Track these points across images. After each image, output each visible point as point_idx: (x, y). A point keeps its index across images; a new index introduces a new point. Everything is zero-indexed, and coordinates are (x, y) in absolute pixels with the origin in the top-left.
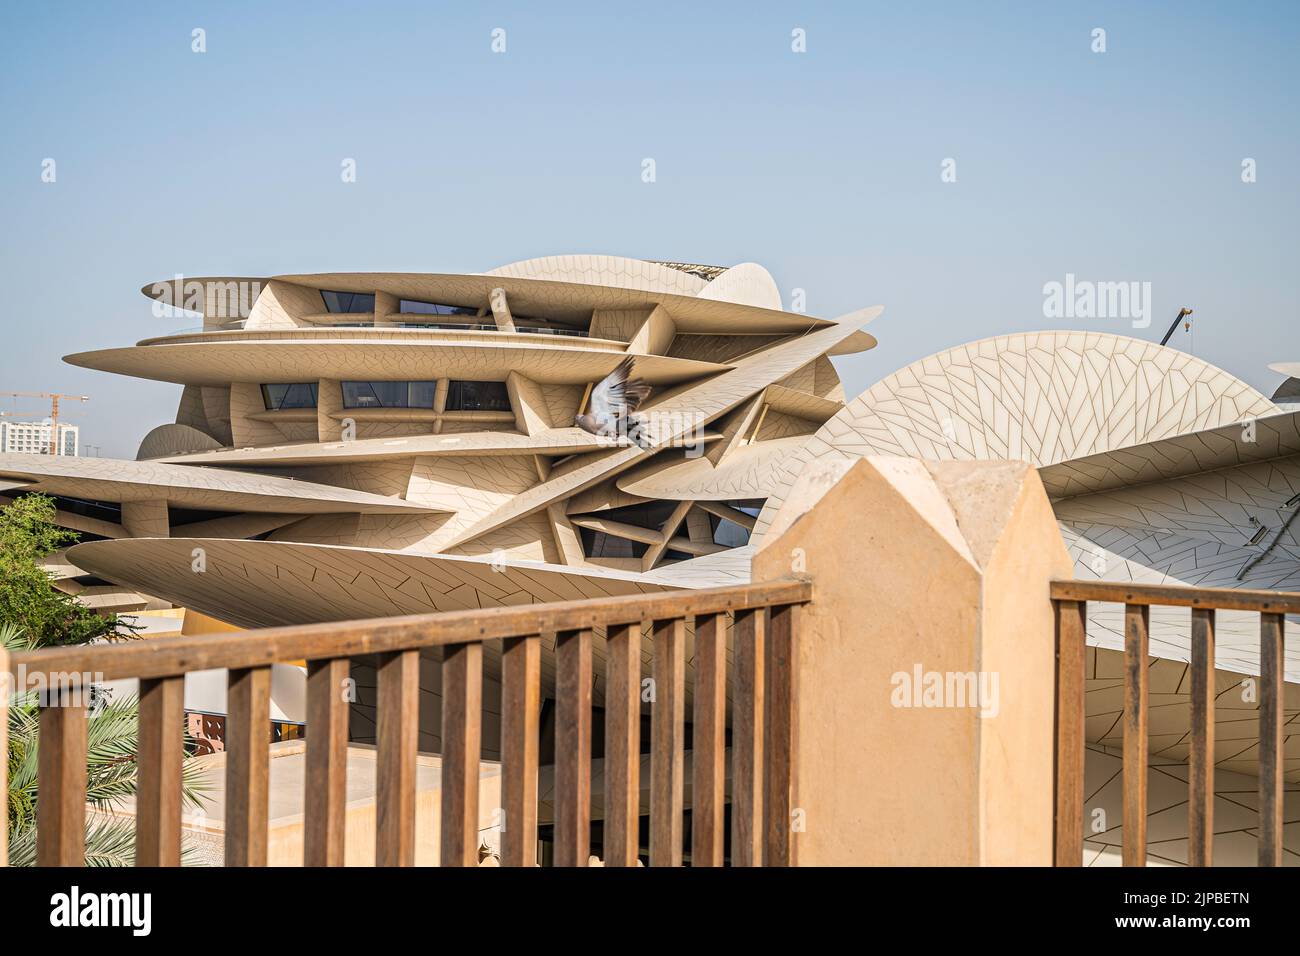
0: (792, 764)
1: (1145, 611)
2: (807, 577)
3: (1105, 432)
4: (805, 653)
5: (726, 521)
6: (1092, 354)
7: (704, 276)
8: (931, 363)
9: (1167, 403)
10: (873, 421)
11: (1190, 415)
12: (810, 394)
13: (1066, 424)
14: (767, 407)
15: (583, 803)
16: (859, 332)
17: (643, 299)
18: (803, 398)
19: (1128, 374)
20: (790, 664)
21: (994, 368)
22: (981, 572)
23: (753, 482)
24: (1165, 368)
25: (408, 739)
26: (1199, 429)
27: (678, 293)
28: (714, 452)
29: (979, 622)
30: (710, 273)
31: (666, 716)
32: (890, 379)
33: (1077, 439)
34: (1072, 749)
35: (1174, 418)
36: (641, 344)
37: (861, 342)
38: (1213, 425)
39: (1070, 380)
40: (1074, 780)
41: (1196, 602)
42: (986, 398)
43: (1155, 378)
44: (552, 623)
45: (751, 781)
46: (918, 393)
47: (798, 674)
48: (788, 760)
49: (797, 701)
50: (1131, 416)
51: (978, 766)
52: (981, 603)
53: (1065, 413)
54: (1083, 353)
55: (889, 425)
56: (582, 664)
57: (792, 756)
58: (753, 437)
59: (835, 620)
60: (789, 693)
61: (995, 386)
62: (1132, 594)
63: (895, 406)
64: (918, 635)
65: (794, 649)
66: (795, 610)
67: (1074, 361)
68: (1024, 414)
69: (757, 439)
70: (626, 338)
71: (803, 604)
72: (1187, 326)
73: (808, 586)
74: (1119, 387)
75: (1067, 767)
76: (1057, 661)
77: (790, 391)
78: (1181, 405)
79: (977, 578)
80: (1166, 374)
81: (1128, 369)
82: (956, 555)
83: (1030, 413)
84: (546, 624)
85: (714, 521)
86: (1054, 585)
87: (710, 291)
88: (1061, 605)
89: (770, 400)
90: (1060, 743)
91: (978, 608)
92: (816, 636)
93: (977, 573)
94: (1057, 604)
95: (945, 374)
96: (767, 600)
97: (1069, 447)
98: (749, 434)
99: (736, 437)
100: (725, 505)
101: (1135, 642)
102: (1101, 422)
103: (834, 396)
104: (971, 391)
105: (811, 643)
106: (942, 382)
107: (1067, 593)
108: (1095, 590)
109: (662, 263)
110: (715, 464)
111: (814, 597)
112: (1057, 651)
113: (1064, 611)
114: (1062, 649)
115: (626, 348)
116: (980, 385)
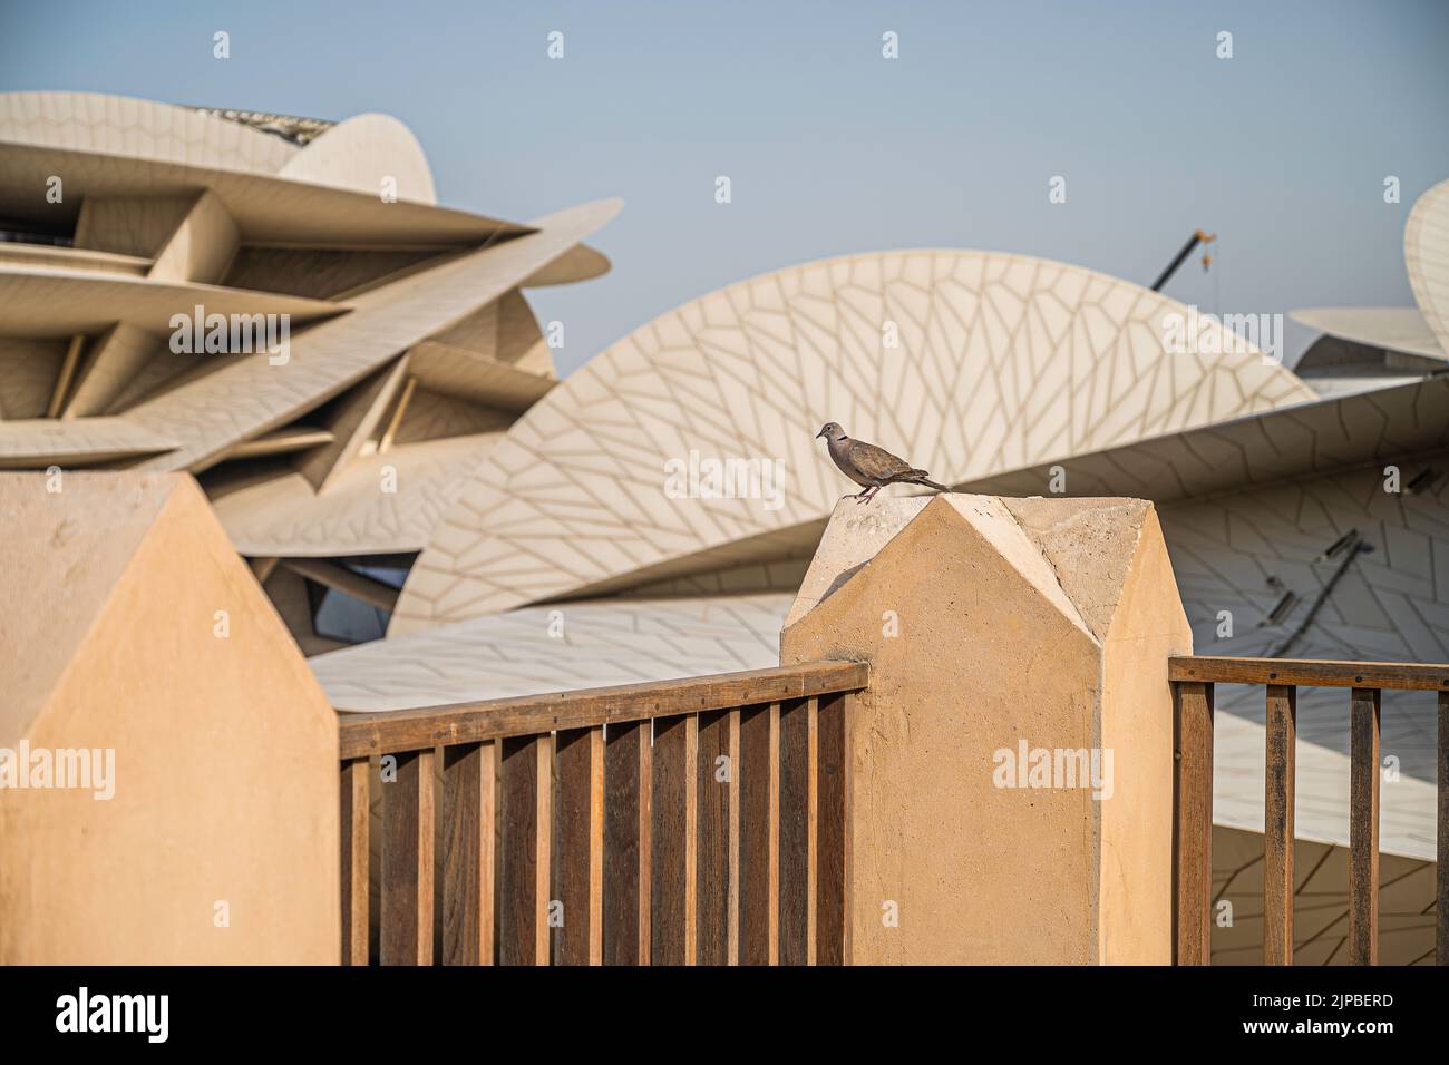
0: (846, 905)
1: (1291, 692)
2: (860, 657)
3: (1018, 431)
4: (859, 759)
5: (340, 595)
6: (997, 293)
7: (291, 137)
8: (716, 305)
9: (1124, 379)
10: (614, 410)
11: (1162, 401)
12: (491, 359)
13: (952, 417)
14: (412, 383)
15: (643, 942)
16: (580, 248)
17: (178, 179)
18: (479, 366)
19: (1057, 328)
20: (843, 772)
21: (827, 315)
22: (1099, 645)
23: (391, 521)
24: (1119, 319)
25: (486, 852)
26: (1175, 426)
27: (244, 168)
28: (316, 465)
29: (1098, 708)
30: (304, 131)
31: (719, 837)
32: (644, 334)
33: (971, 441)
34: (1198, 877)
35: (1134, 405)
36: (175, 263)
37: (582, 265)
38: (1199, 420)
39: (958, 339)
40: (1200, 917)
41: (1359, 679)
42: (813, 369)
43: (1102, 336)
44: (618, 711)
45: (805, 925)
46: (693, 359)
47: (852, 784)
48: (841, 901)
49: (850, 821)
50: (1062, 404)
51: (1097, 895)
52: (1100, 685)
53: (951, 396)
54: (981, 291)
55: (644, 418)
56: (642, 765)
57: (846, 895)
58: (388, 439)
59: (901, 712)
60: (842, 811)
61: (828, 345)
62: (1277, 672)
63: (650, 382)
64: (1015, 728)
65: (847, 750)
66: (849, 699)
67: (965, 303)
68: (879, 397)
69: (395, 442)
70: (148, 250)
71: (857, 691)
72: (1206, 262)
73: (864, 667)
74: (1042, 350)
75: (1192, 901)
76: (1177, 762)
77: (457, 353)
78: (1145, 385)
79: (1095, 653)
80: (1122, 327)
81: (1058, 320)
82: (1067, 623)
83: (890, 395)
84: (613, 712)
85: (316, 594)
86: (1174, 662)
87: (301, 167)
88: (1181, 689)
89: (418, 369)
90: (1182, 871)
91: (1095, 691)
92: (875, 735)
93: (1094, 646)
94: (1176, 686)
95: (740, 324)
96: (823, 686)
97: (958, 456)
98: (379, 433)
99: (355, 440)
100: (338, 564)
101: (1280, 735)
102: (1012, 410)
103: (534, 363)
104: (785, 355)
105: (868, 745)
106: (735, 340)
107: (1192, 673)
108: (1229, 668)
109: (211, 111)
110: (317, 486)
111: (871, 682)
112: (1177, 750)
113: (1186, 697)
114: (1184, 748)
115: (145, 271)
116: (804, 346)
